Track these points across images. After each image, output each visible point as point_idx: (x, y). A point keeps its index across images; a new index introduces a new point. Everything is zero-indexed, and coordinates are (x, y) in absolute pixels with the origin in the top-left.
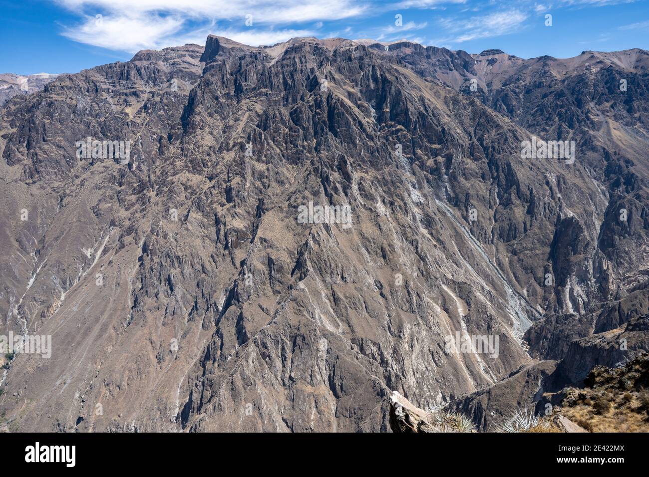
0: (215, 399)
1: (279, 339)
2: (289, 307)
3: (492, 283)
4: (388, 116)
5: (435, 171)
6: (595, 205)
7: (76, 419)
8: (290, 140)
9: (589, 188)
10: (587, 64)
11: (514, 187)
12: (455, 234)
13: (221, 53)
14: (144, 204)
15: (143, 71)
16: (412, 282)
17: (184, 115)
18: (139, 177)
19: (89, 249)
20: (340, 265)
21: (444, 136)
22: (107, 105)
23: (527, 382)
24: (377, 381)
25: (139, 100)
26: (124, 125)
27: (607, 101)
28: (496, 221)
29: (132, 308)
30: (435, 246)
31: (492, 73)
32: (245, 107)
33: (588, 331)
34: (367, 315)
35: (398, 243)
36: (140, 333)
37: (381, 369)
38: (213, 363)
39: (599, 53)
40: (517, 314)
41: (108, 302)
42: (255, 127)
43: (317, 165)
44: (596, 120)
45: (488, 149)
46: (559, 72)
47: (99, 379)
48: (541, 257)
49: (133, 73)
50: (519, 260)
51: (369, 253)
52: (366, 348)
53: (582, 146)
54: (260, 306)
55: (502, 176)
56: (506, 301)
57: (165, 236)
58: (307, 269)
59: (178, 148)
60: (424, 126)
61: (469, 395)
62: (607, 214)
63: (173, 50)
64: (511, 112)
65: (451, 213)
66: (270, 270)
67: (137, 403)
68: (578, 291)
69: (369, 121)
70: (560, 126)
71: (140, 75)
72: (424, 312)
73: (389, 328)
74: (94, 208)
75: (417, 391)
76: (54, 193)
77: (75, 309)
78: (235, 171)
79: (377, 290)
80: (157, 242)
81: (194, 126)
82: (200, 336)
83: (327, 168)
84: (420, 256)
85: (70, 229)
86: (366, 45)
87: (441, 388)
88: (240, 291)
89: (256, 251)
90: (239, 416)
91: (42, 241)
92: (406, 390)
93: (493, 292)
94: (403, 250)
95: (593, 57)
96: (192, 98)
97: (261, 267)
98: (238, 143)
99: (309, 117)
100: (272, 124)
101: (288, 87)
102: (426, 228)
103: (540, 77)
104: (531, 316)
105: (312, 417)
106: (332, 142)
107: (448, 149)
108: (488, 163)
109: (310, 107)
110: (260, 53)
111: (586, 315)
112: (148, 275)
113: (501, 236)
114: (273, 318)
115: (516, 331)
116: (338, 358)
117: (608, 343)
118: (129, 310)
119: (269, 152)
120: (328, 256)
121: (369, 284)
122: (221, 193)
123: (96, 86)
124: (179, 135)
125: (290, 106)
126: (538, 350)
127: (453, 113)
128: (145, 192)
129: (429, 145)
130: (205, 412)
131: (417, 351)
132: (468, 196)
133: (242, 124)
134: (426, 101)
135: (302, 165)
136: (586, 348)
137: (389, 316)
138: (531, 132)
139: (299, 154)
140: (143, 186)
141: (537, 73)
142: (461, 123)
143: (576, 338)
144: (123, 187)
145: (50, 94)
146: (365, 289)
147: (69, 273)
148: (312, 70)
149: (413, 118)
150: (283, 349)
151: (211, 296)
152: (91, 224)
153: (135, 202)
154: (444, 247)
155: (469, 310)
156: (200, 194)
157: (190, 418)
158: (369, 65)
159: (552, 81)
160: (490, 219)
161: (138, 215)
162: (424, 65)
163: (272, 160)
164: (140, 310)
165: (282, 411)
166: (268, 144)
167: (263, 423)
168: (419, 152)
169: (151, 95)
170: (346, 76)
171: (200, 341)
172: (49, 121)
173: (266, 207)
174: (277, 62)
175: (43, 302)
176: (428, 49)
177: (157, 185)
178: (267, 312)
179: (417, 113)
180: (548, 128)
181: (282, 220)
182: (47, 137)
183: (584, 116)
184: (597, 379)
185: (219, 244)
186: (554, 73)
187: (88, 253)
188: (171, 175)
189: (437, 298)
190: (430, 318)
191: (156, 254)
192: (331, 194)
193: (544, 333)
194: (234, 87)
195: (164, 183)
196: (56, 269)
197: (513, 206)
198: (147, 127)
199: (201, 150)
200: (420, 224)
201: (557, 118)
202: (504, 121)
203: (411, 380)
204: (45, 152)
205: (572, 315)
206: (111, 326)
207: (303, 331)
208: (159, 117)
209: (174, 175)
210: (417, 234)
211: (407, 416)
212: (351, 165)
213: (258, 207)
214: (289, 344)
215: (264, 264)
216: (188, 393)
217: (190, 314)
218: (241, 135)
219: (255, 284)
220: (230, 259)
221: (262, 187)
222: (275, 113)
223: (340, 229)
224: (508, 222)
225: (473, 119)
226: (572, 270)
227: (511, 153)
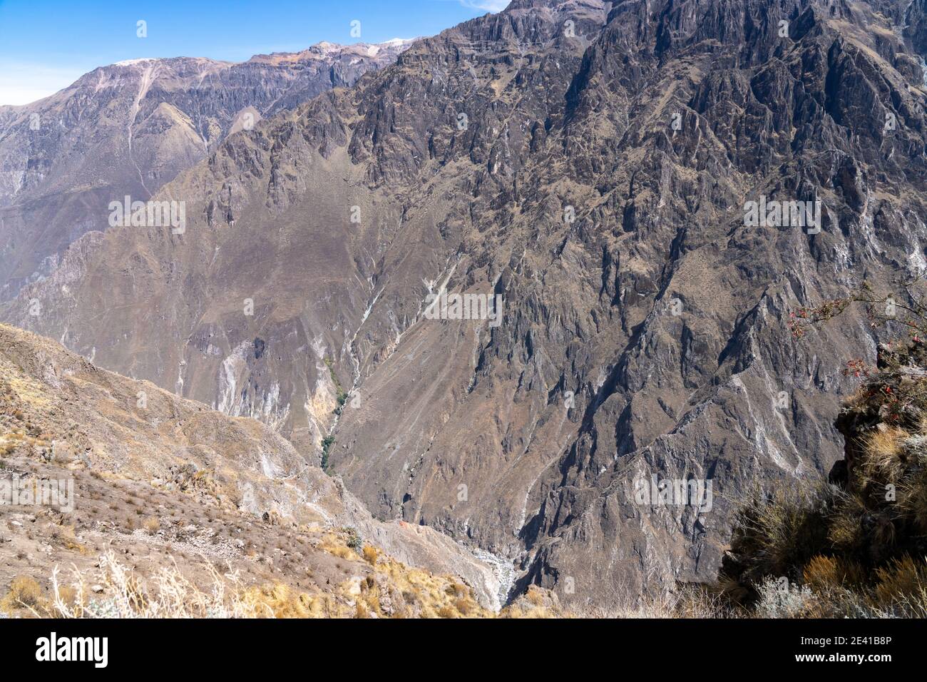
0: (577, 523)
1: (687, 460)
2: (709, 414)
7: (403, 495)
8: (747, 129)
14: (503, 224)
15: (520, 24)
17: (571, 89)
18: (501, 184)
19: (432, 281)
20: (815, 357)
22: (469, 79)
25: (511, 68)
26: (487, 107)
29: (477, 370)
32: (671, 73)
36: (483, 406)
38: (579, 471)
41: (449, 356)
42: (686, 107)
43: (794, 174)
47: (431, 453)
49: (506, 28)
54: (661, 403)
57: (529, 274)
58: (750, 356)
59: (558, 141)
66: (684, 349)
71: (516, 30)
74: (441, 225)
76: (397, 201)
77: (410, 357)
78: (643, 180)
80: (517, 281)
81: (585, 107)
82: (563, 427)
83: (813, 181)
85: (411, 252)
88: (631, 373)
89: (663, 313)
90: (609, 557)
91: (380, 264)
96: (587, 61)
97: (669, 339)
98: (652, 134)
99: (788, 86)
100: (715, 101)
101: (753, 34)
106: (829, 132)
109: (792, 69)
112: (500, 328)
114: (681, 425)
118: (472, 371)
119: (705, 150)
122: (616, 214)
123: (457, 51)
124: (561, 121)
125: (753, 68)
128: (507, 206)
130: (561, 536)
133: (662, 102)
135: (763, 174)
139: (761, 154)
140: (505, 197)
144: (479, 198)
145: (404, 67)
147: (407, 309)
150: (691, 476)
151: (585, 372)
152: (435, 247)
153: (492, 220)
156: (584, 214)
157: (539, 538)
161: (495, 239)
163: (710, 164)
164: (487, 374)
165: (678, 571)
166: (705, 135)
169: (528, 60)
171: (562, 434)
172: (398, 105)
173: (688, 242)
175: (376, 342)
177: (524, 196)
178: (671, 413)
181: (715, 268)
182: (396, 126)
185: (605, 295)
187: (430, 285)
188: (545, 183)
191: (513, 299)
194: (656, 39)
195: (533, 195)
196: (393, 302)
198: (518, 109)
199: (592, 145)
204: (392, 147)
206: (449, 389)
207: (729, 455)
208: (536, 93)
209: (549, 183)
212: (864, 177)
213: (674, 241)
214: (702, 471)
215: (675, 336)
216: (539, 503)
217: (551, 394)
218: (660, 120)
219: (656, 366)
220: (620, 320)
221: (685, 209)
222: (723, 82)
223: (825, 293)
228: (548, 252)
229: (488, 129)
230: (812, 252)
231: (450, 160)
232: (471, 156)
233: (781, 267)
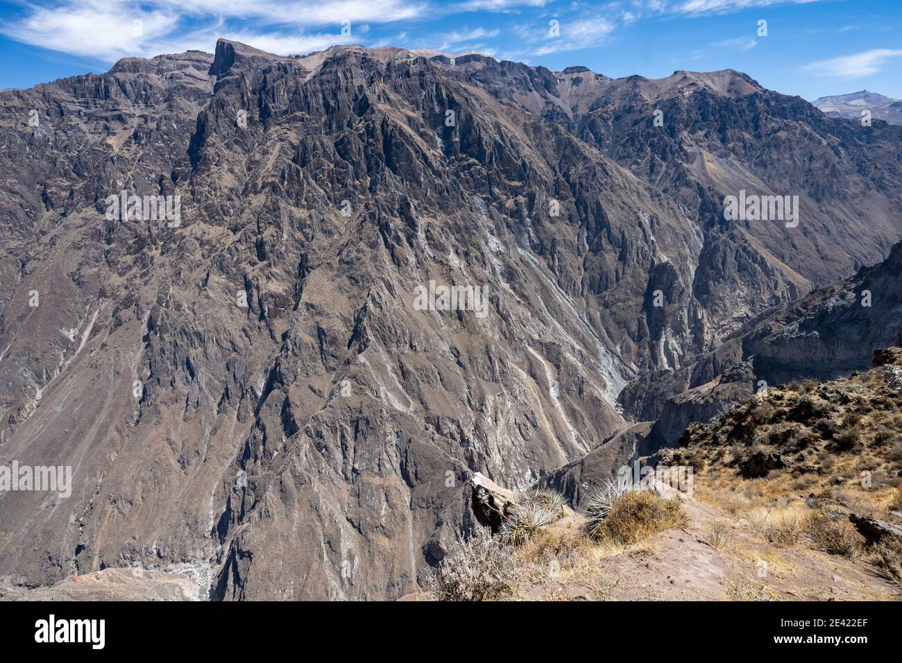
0: (261, 505)
1: (338, 426)
3: (583, 342)
4: (458, 147)
5: (516, 213)
6: (690, 248)
7: (74, 548)
8: (337, 179)
9: (683, 229)
10: (680, 86)
11: (605, 230)
12: (540, 287)
13: (238, 63)
14: (144, 266)
15: (128, 86)
16: (493, 346)
17: (191, 146)
18: (135, 231)
19: (72, 330)
20: (407, 331)
21: (525, 171)
22: (80, 134)
23: (622, 448)
24: (457, 464)
25: (126, 126)
26: (106, 161)
27: (701, 130)
28: (585, 270)
29: (140, 402)
30: (519, 302)
31: (577, 95)
32: (274, 136)
33: (683, 387)
34: (443, 389)
36: (153, 433)
37: (462, 450)
39: (692, 73)
40: (610, 374)
41: (105, 397)
42: (290, 162)
43: (373, 209)
44: (689, 151)
45: (575, 186)
46: (650, 95)
47: (101, 495)
48: (635, 308)
49: (114, 89)
50: (612, 313)
51: (442, 314)
52: (443, 426)
53: (676, 182)
54: (311, 388)
55: (591, 218)
56: (599, 360)
57: (178, 307)
58: (367, 339)
59: (186, 191)
60: (501, 159)
61: (560, 468)
62: (701, 258)
63: (170, 58)
64: (599, 141)
65: (535, 263)
66: (321, 343)
67: (157, 519)
68: (673, 344)
69: (435, 153)
70: (653, 158)
71: (125, 92)
72: (508, 380)
73: (469, 401)
74: (73, 274)
75: (504, 469)
76: (11, 256)
77: (59, 409)
78: (267, 220)
79: (453, 358)
80: (167, 316)
81: (206, 162)
82: (235, 430)
83: (386, 213)
84: (501, 315)
85: (41, 305)
86: (428, 58)
87: (530, 464)
88: (284, 371)
89: (301, 320)
90: (292, 522)
92: (491, 470)
93: (584, 352)
95: (685, 78)
96: (202, 124)
97: (308, 338)
98: (268, 183)
99: (359, 148)
100: (312, 159)
101: (330, 110)
102: (507, 282)
103: (630, 100)
104: (625, 376)
105: (383, 513)
106: (391, 180)
107: (530, 187)
108: (575, 202)
109: (360, 136)
110: (290, 65)
111: (682, 369)
112: (158, 358)
113: (591, 287)
114: (328, 401)
115: (609, 393)
116: (410, 441)
117: (703, 398)
118: (136, 405)
119: (310, 195)
120: (392, 321)
121: (444, 351)
122: (250, 248)
123: (60, 107)
124: (186, 174)
125: (334, 135)
126: (632, 412)
127: (534, 143)
128: (145, 250)
129: (508, 182)
130: (249, 521)
131: (502, 425)
132: (554, 242)
133: (271, 160)
134: (503, 128)
135: (355, 210)
136: (681, 405)
137: (469, 388)
138: (621, 165)
139: (350, 196)
140: (141, 243)
141: (627, 95)
142: (544, 156)
143: (671, 396)
144: (113, 245)
146: (439, 358)
147: (45, 362)
148: (361, 88)
149: (488, 150)
150: (343, 436)
151: (245, 379)
152: (71, 296)
153: (131, 264)
154: (529, 304)
155: (559, 374)
156: (222, 251)
157: (229, 531)
158: (432, 83)
159: (643, 105)
160: (579, 268)
161: (137, 281)
162: (498, 84)
163: (316, 205)
164: (151, 404)
165: (346, 510)
166: (309, 184)
167: (323, 526)
168: (496, 190)
169: (143, 120)
170: (404, 96)
171: (235, 435)
173: (310, 264)
174: (314, 77)
175: (9, 404)
176: (503, 63)
177: (161, 240)
179: (492, 143)
180: (639, 160)
181: (333, 280)
183: (677, 147)
184: (692, 437)
185: (251, 314)
186: (646, 97)
187: (71, 334)
188: (179, 228)
189: (523, 363)
190: (515, 386)
191: (167, 331)
192: (392, 245)
193: (638, 393)
194: (258, 109)
195: (170, 238)
196: (24, 358)
197: (603, 252)
198: (141, 163)
199: (219, 193)
200: (500, 277)
201: (649, 149)
202: (592, 152)
203: (497, 459)
205: (668, 370)
206: (112, 428)
207: (366, 413)
208: (157, 149)
209: (184, 227)
210: (497, 289)
211: (491, 499)
212: (416, 209)
213: (300, 264)
214: (350, 430)
215: (313, 336)
216: (225, 501)
217: (220, 404)
218: (272, 173)
219: (303, 361)
220: (268, 331)
221: (304, 240)
222: (315, 144)
223: (406, 287)
224: (600, 271)
225: (557, 150)
226: (666, 321)
227: (601, 191)
228: (194, 286)
229: (111, 181)
230: (394, 261)
231: (72, 212)
232: (96, 206)
233: (376, 274)
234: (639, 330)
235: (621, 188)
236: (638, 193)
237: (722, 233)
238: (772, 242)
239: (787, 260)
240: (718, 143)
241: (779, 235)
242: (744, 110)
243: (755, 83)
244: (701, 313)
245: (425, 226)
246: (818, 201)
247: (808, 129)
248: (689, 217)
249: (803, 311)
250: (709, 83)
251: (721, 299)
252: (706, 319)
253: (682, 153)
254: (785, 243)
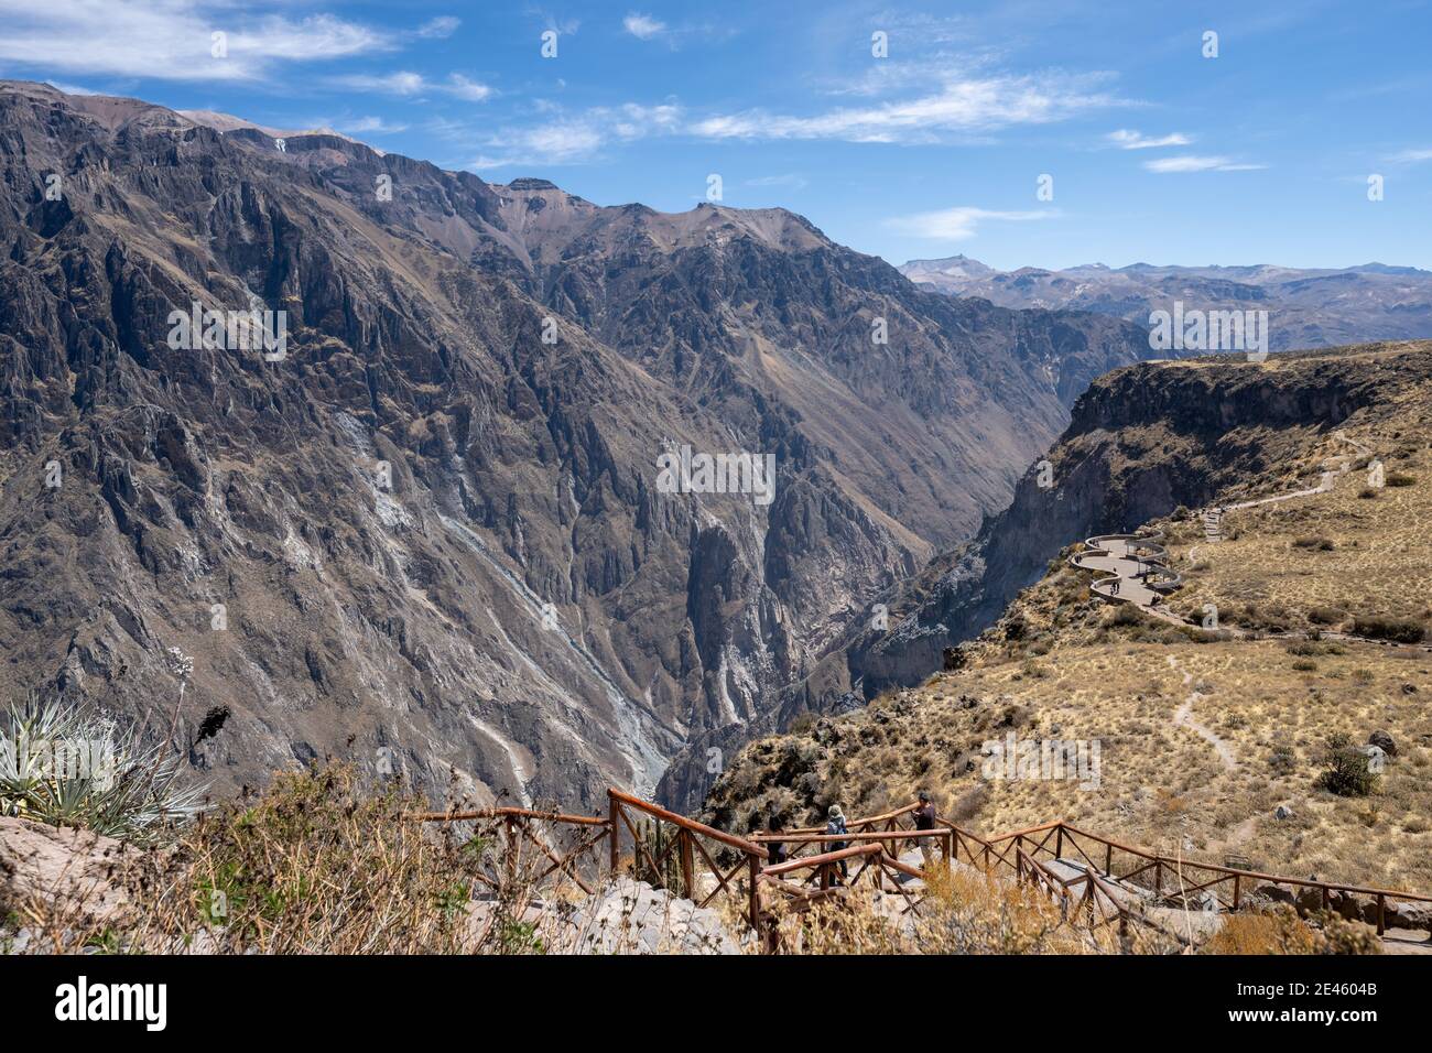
3: (582, 692)
4: (298, 313)
5: (432, 446)
10: (709, 228)
11: (606, 473)
12: (492, 592)
16: (395, 728)
20: (182, 722)
21: (446, 365)
27: (749, 301)
28: (577, 550)
30: (448, 627)
31: (538, 229)
35: (350, 635)
39: (726, 208)
40: (638, 748)
43: (85, 445)
44: (735, 334)
45: (546, 394)
46: (663, 239)
48: (671, 616)
50: (633, 629)
51: (270, 672)
53: (718, 386)
55: (580, 452)
56: (615, 725)
60: (395, 339)
62: (772, 517)
64: (584, 312)
65: (478, 544)
68: (740, 674)
70: (678, 346)
83: (121, 453)
84: (411, 657)
86: (220, 131)
93: (586, 711)
94: (367, 650)
95: (716, 215)
99: (46, 308)
102: (421, 587)
103: (631, 245)
104: (666, 749)
106: (132, 379)
107: (458, 395)
108: (548, 424)
109: (48, 280)
111: (759, 718)
113: (590, 581)
115: (640, 785)
120: (139, 704)
121: (277, 757)
127: (461, 312)
129: (411, 385)
132: (512, 502)
134: (395, 281)
135: (30, 448)
138: (626, 357)
139: (19, 415)
141: (626, 236)
142: (483, 337)
149: (367, 323)
154: (469, 627)
155: (538, 765)
158: (232, 181)
159: (654, 255)
160: (564, 549)
168: (388, 402)
170: (163, 201)
176: (390, 159)
179: (374, 308)
180: (656, 349)
183: (714, 328)
186: (656, 241)
189: (462, 754)
192: (139, 524)
193: (691, 778)
197: (607, 515)
200: (405, 578)
201: (670, 329)
202: (573, 332)
205: (736, 725)
210: (398, 604)
212: (198, 441)
223: (176, 619)
224: (602, 551)
225: (507, 326)
226: (726, 632)
227: (593, 402)
230: (143, 562)
233: (94, 595)
234: (682, 656)
235: (628, 397)
236: (659, 405)
237: (798, 471)
238: (871, 484)
239: (895, 512)
240: (777, 323)
241: (879, 472)
242: (808, 274)
243: (818, 233)
244: (781, 613)
245: (223, 480)
246: (925, 416)
247: (897, 307)
248: (745, 447)
249: (925, 593)
250: (752, 226)
251: (808, 584)
252: (788, 623)
253: (723, 338)
254: (889, 485)
